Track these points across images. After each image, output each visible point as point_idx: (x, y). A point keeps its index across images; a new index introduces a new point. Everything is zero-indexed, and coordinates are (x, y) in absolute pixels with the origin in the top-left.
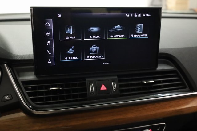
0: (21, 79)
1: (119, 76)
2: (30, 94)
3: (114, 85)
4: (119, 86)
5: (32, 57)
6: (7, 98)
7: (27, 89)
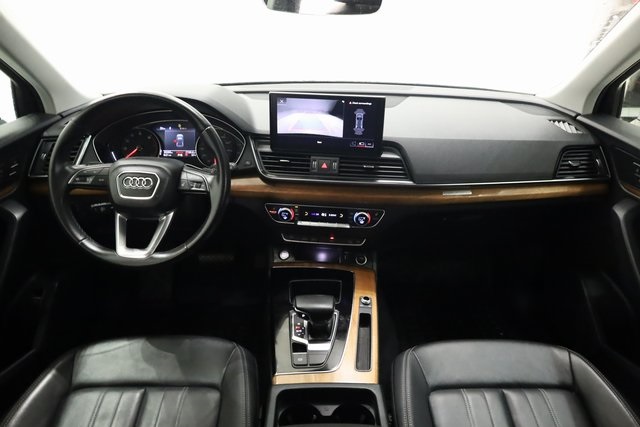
0: (259, 150)
1: (341, 158)
2: (265, 163)
3: (335, 165)
4: (340, 167)
5: (269, 133)
6: (248, 163)
7: (263, 158)
